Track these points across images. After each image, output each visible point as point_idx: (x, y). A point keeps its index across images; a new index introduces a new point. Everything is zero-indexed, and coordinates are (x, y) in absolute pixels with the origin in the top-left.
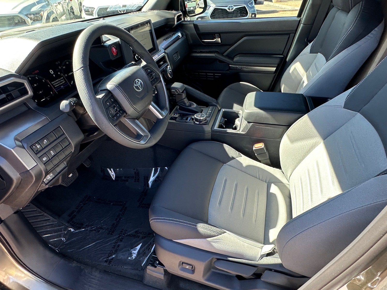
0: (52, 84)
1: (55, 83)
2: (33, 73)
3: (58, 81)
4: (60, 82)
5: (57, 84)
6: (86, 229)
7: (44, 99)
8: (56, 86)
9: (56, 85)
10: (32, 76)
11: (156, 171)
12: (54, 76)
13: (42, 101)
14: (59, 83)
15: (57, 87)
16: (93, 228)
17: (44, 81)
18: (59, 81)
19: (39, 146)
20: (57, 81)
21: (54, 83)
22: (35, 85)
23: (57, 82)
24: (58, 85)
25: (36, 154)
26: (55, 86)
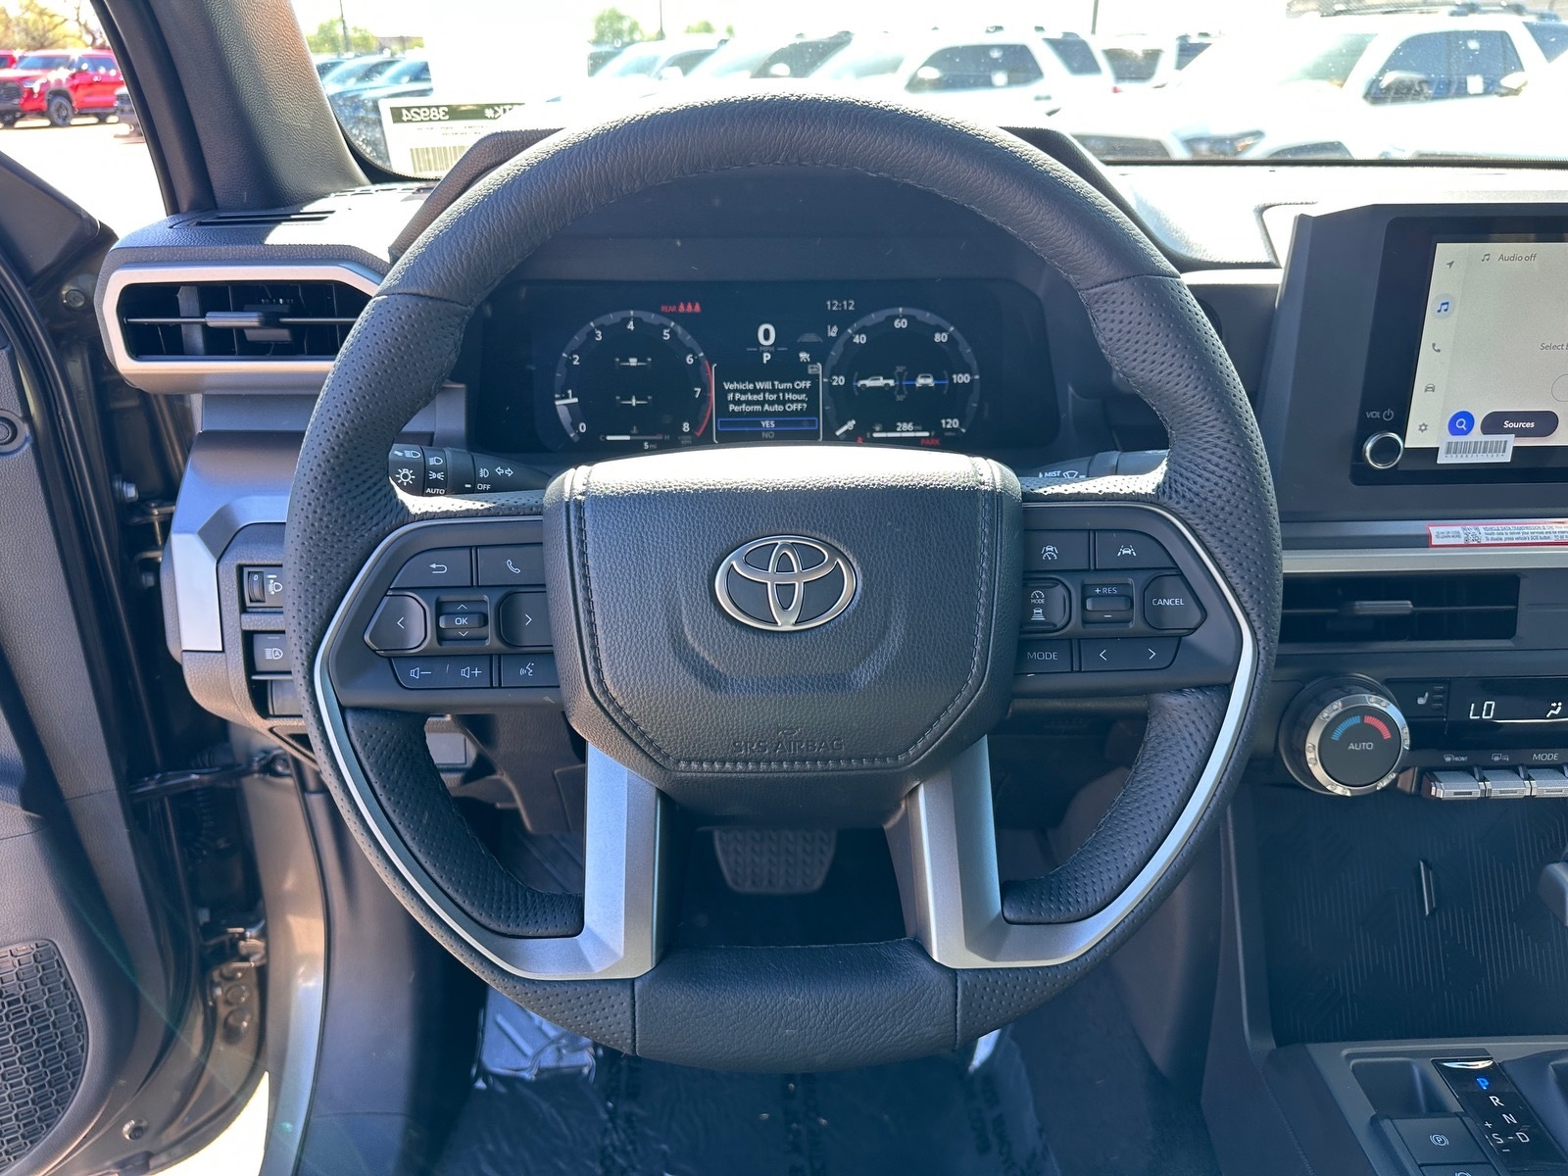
0: (722, 393)
1: (744, 392)
2: (664, 308)
3: (764, 391)
4: (774, 397)
5: (749, 403)
7: (628, 438)
8: (737, 409)
9: (739, 403)
10: (652, 318)
12: (767, 357)
13: (609, 438)
14: (762, 403)
15: (741, 414)
17: (690, 360)
18: (773, 391)
19: (277, 587)
20: (760, 385)
21: (735, 391)
22: (633, 362)
23: (755, 391)
24: (750, 408)
25: (244, 609)
26: (732, 407)
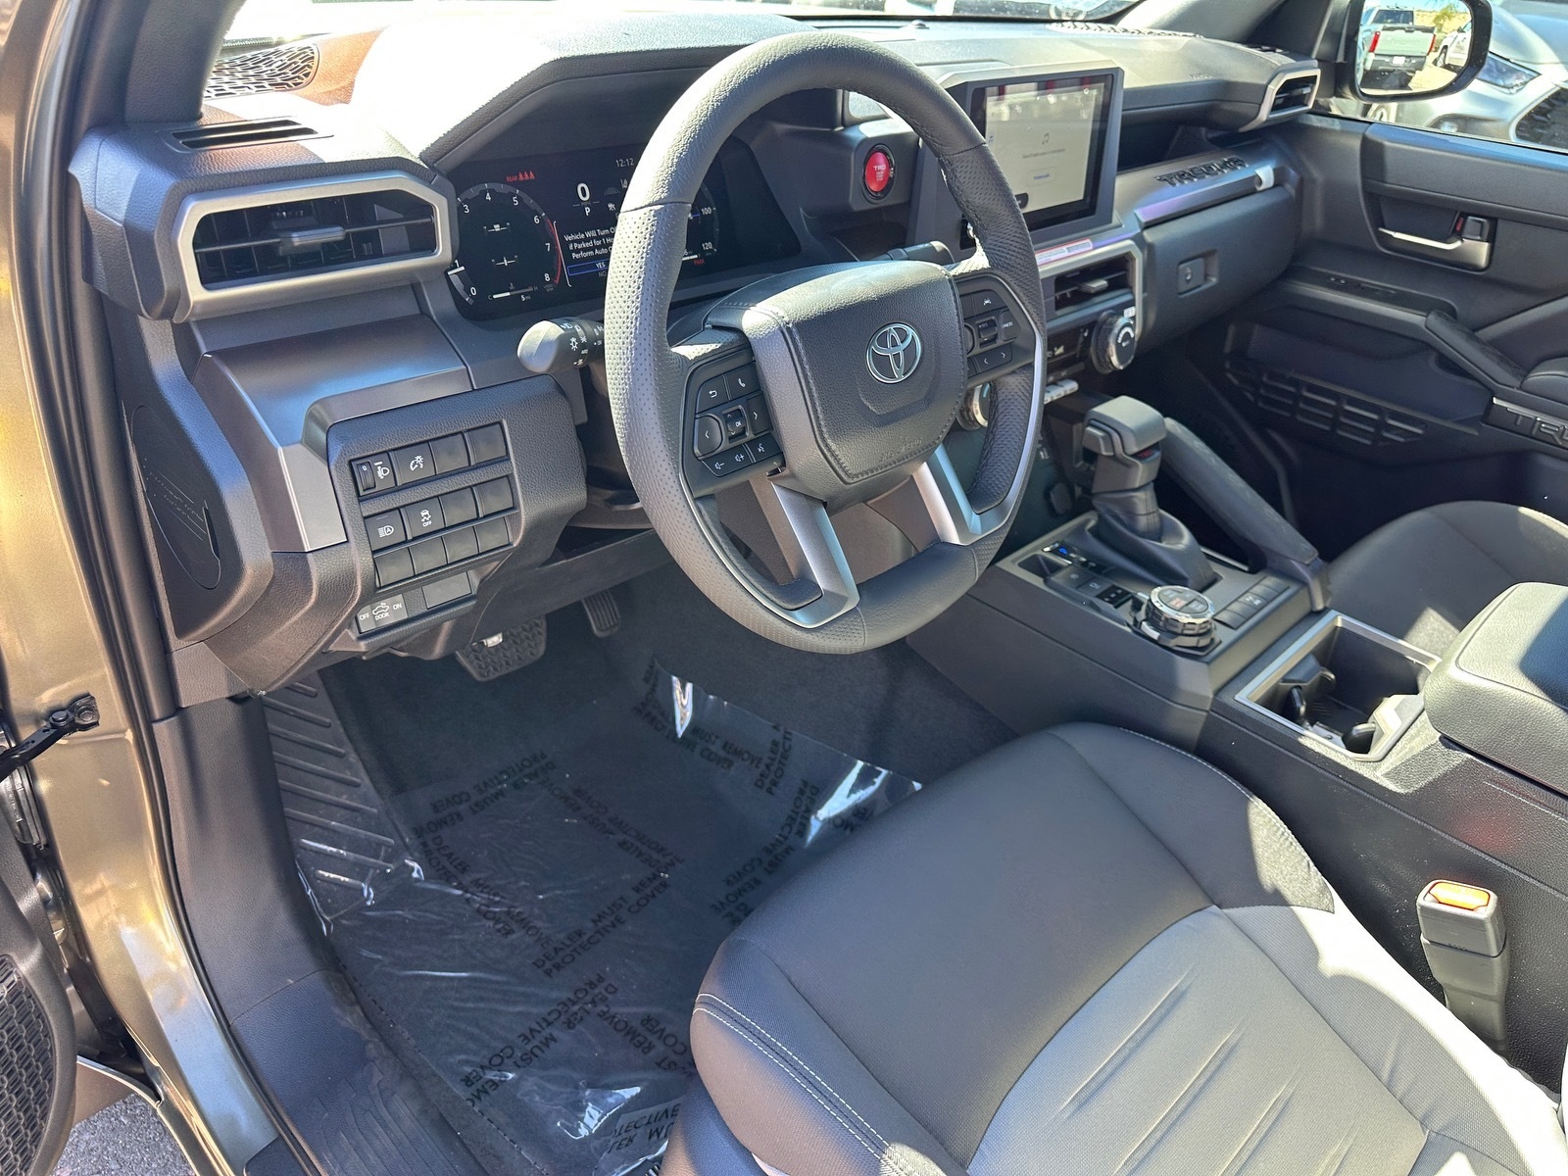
0: (565, 244)
1: (579, 241)
2: (508, 179)
3: (592, 238)
4: (599, 243)
5: (585, 250)
6: (469, 895)
7: (508, 294)
8: (578, 256)
9: (577, 251)
10: (501, 188)
11: (865, 779)
12: (588, 210)
13: (495, 297)
14: (592, 249)
15: (582, 259)
16: (497, 904)
17: (536, 220)
18: (599, 238)
19: (385, 471)
20: (588, 234)
21: (573, 241)
22: (497, 227)
23: (587, 240)
24: (586, 254)
25: (361, 499)
26: (574, 255)
